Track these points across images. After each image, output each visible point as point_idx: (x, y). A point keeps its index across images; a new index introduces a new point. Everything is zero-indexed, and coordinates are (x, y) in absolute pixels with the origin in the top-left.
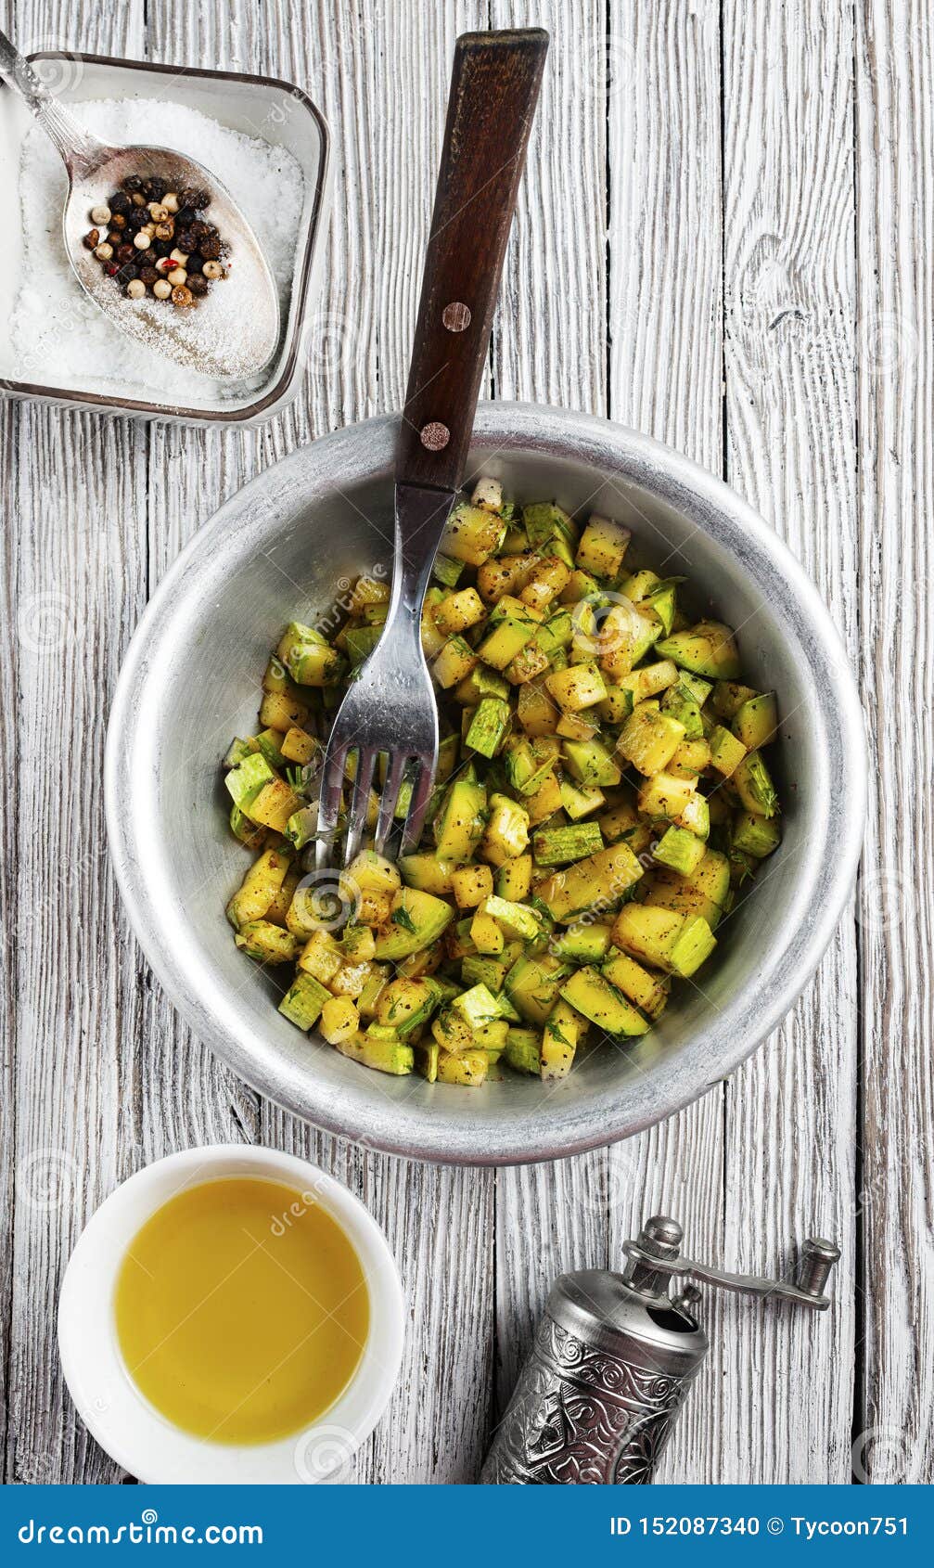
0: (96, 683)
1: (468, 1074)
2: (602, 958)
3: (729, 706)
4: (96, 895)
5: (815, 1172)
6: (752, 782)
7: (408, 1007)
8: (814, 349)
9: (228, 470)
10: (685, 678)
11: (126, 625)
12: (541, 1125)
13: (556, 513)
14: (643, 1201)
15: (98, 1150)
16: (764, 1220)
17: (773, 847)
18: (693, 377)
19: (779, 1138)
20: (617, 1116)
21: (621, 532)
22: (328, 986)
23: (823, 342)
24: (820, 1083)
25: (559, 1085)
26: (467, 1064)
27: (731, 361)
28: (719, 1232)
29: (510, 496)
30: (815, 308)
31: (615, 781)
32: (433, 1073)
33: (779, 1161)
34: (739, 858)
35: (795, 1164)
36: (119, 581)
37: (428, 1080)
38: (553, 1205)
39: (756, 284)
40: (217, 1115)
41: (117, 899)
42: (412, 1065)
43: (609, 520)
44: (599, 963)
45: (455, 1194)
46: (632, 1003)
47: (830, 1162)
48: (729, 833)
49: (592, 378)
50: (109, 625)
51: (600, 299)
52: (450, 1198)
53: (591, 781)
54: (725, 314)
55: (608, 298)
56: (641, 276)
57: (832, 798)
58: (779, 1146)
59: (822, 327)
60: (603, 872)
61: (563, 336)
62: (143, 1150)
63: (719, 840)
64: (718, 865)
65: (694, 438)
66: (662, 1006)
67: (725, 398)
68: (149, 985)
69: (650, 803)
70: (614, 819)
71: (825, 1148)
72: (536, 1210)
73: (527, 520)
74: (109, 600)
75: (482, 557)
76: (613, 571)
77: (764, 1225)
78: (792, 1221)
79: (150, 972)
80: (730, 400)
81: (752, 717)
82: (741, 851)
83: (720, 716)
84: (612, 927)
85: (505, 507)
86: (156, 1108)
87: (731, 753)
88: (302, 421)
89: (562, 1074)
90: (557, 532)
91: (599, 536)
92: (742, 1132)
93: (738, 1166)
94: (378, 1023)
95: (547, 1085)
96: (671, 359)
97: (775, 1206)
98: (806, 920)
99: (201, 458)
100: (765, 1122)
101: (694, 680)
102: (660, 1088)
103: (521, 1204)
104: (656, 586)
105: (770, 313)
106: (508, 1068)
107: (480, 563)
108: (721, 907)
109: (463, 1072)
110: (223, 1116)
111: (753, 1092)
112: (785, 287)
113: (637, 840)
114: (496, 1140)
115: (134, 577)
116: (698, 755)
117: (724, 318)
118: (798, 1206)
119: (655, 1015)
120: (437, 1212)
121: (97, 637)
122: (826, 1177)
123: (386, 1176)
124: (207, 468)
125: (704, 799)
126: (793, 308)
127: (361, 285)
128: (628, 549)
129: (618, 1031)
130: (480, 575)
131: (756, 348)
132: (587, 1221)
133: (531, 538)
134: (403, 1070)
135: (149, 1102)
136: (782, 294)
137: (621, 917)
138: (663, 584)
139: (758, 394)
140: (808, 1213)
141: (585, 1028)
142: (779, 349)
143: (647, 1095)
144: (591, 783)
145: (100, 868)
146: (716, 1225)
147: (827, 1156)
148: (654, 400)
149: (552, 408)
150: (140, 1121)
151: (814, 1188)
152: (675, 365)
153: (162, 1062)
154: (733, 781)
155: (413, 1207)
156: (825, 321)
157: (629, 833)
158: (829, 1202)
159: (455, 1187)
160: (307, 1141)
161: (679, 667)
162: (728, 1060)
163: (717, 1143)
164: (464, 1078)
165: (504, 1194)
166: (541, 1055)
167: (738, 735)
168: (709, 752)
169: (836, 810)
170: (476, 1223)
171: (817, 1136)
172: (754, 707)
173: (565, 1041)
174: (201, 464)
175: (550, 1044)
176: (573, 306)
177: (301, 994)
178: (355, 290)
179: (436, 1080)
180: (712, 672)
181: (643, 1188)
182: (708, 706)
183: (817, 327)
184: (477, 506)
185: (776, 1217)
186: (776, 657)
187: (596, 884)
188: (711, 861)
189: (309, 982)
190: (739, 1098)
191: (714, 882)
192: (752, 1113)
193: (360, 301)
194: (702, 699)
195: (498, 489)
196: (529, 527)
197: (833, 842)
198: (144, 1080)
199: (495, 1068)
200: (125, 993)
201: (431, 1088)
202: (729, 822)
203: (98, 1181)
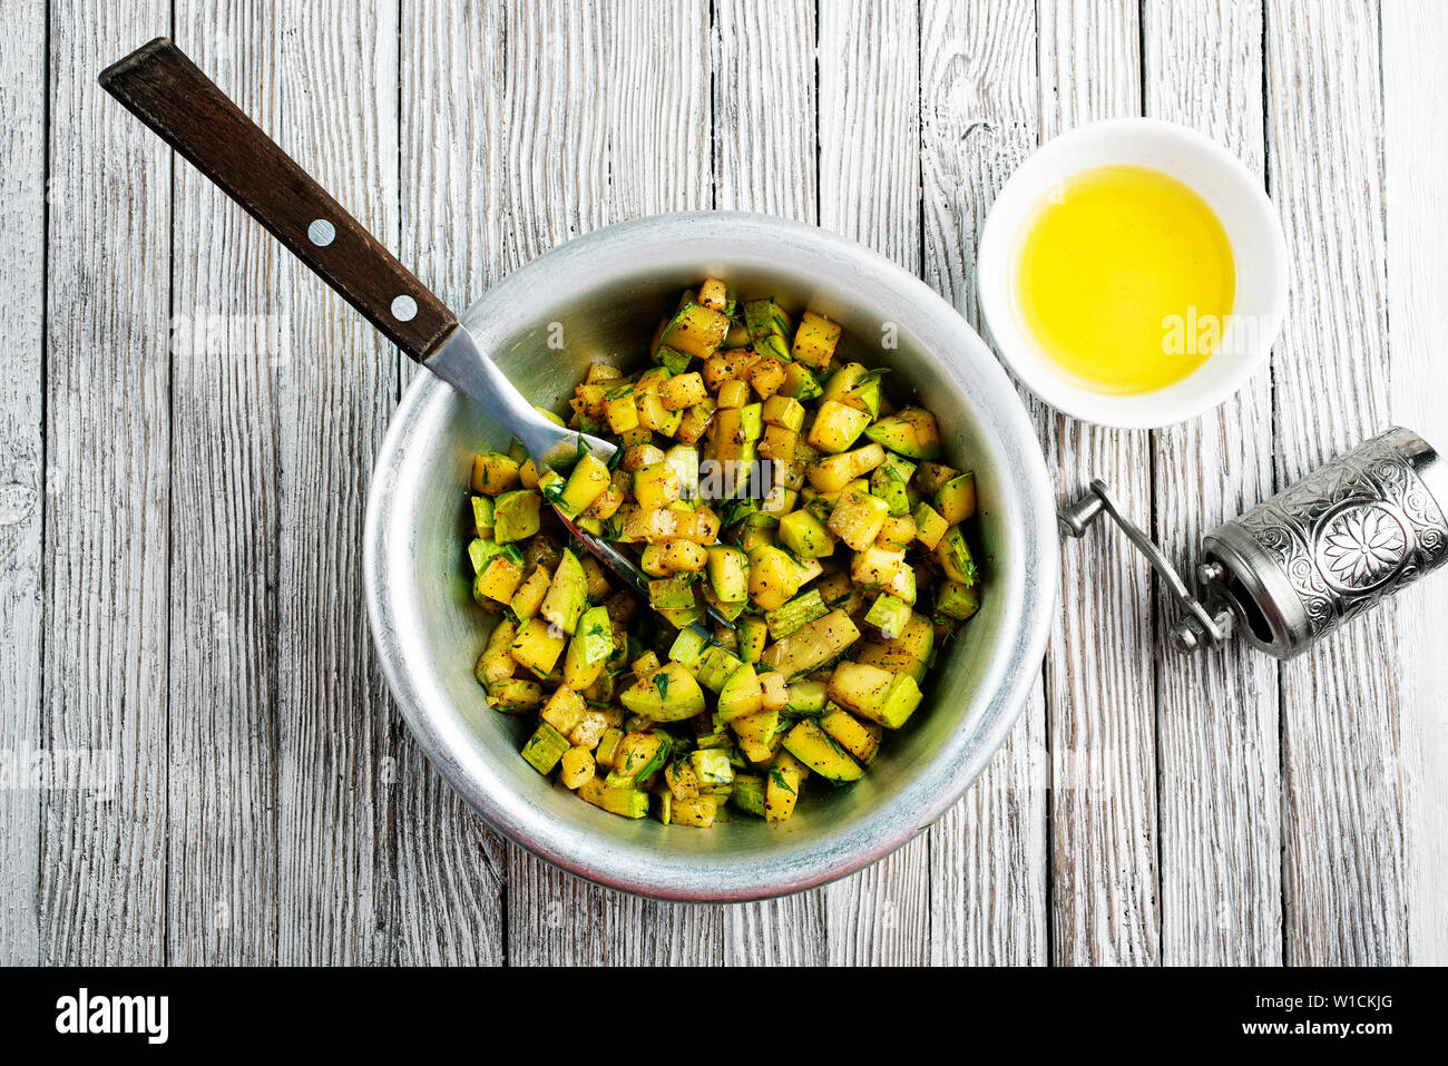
0: (351, 459)
1: (699, 817)
2: (821, 712)
3: (931, 484)
4: (352, 653)
5: (1010, 896)
6: (953, 555)
7: (643, 757)
8: (1001, 158)
9: (474, 265)
10: (891, 458)
11: (379, 407)
12: (768, 867)
13: (774, 310)
14: (857, 923)
15: (356, 885)
16: (966, 939)
17: (972, 612)
18: (894, 183)
19: (978, 866)
20: (837, 858)
21: (833, 326)
22: (567, 737)
23: (1009, 152)
24: (1014, 817)
25: (783, 827)
26: (698, 808)
27: (927, 169)
28: (925, 951)
29: (732, 294)
30: (1002, 121)
31: (829, 552)
32: (667, 816)
33: (978, 886)
34: (941, 621)
35: (992, 889)
36: (372, 365)
37: (662, 822)
38: (775, 929)
39: (948, 99)
40: (466, 852)
41: (371, 657)
42: (647, 809)
43: (821, 316)
44: (817, 717)
45: (687, 920)
46: (849, 752)
47: (1024, 887)
48: (933, 599)
49: (804, 183)
50: (363, 406)
51: (810, 111)
52: (683, 924)
53: (807, 553)
54: (921, 126)
55: (817, 110)
56: (847, 91)
57: (1027, 571)
58: (978, 873)
59: (1008, 138)
60: (824, 636)
61: (778, 145)
62: (398, 884)
63: (924, 606)
64: (923, 627)
65: (896, 237)
66: (875, 753)
67: (922, 202)
68: (402, 734)
69: (863, 574)
70: (831, 585)
71: (1019, 875)
72: (760, 933)
73: (748, 315)
74: (363, 383)
75: (708, 351)
76: (826, 362)
77: (966, 944)
78: (991, 940)
79: (403, 722)
80: (928, 203)
81: (953, 497)
82: (944, 614)
83: (923, 494)
84: (828, 682)
85: (728, 304)
86: (409, 845)
87: (934, 528)
88: (541, 221)
89: (785, 816)
90: (776, 329)
91: (812, 331)
92: (945, 861)
93: (942, 892)
94: (616, 772)
95: (772, 826)
96: (874, 166)
97: (976, 927)
98: (1005, 680)
99: (449, 254)
100: (965, 852)
101: (900, 461)
102: (875, 832)
103: (746, 928)
104: (863, 376)
105: (962, 126)
106: (735, 811)
107: (706, 356)
108: (926, 665)
109: (694, 815)
110: (471, 853)
111: (954, 826)
112: (975, 102)
113: (851, 605)
114: (727, 881)
115: (386, 362)
116: (905, 530)
117: (921, 129)
118: (996, 926)
119: (868, 762)
120: (671, 937)
121: (352, 417)
122: (1021, 900)
123: (623, 906)
124: (454, 263)
125: (911, 569)
126: (983, 121)
127: (596, 96)
128: (839, 342)
129: (836, 777)
130: (706, 367)
131: (949, 157)
132: (806, 943)
133: (751, 332)
134: (639, 814)
135: (403, 841)
136: (973, 109)
137: (837, 673)
138: (870, 375)
139: (952, 199)
140: (1005, 932)
141: (805, 775)
142: (970, 158)
143: (865, 839)
144: (807, 555)
145: (355, 628)
146: (923, 944)
147: (1021, 882)
148: (859, 203)
149: (769, 217)
150: (394, 859)
151: (1010, 909)
152: (877, 171)
153: (414, 804)
154: (936, 553)
155: (649, 933)
156: (1011, 133)
157: (845, 598)
158: (1023, 922)
159: (687, 915)
160: (550, 875)
161: (886, 450)
162: (936, 807)
163: (923, 871)
164: (695, 821)
165: (731, 919)
166: (766, 800)
167: (940, 511)
168: (914, 527)
169: (1031, 582)
170: (707, 947)
171: (1012, 864)
172: (955, 487)
173: (788, 788)
174: (448, 259)
175: (774, 790)
176: (786, 118)
177: (542, 742)
178: (590, 101)
179: (670, 822)
180: (916, 453)
181: (857, 913)
182: (913, 484)
183: (1004, 139)
184: (704, 305)
185: (976, 936)
186: (972, 440)
187: (818, 647)
188: (917, 624)
189: (549, 731)
190: (942, 830)
191: (920, 643)
192: (954, 843)
193: (595, 111)
194: (907, 478)
195: (722, 290)
196: (749, 322)
197: (1028, 611)
198: (398, 821)
199: (723, 809)
200: (380, 743)
201: (665, 831)
202: (932, 589)
203: (355, 912)
